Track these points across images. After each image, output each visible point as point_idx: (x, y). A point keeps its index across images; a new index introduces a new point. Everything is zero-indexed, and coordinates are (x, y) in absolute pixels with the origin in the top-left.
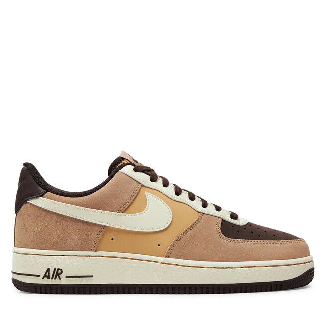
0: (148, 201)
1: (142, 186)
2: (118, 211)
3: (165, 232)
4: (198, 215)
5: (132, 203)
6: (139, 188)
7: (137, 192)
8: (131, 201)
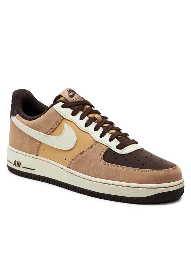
0: (64, 129)
1: (64, 118)
2: (46, 133)
3: (70, 152)
4: (94, 142)
5: (55, 129)
6: (61, 120)
7: (59, 122)
8: (54, 128)
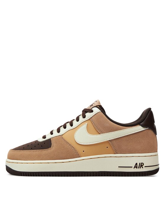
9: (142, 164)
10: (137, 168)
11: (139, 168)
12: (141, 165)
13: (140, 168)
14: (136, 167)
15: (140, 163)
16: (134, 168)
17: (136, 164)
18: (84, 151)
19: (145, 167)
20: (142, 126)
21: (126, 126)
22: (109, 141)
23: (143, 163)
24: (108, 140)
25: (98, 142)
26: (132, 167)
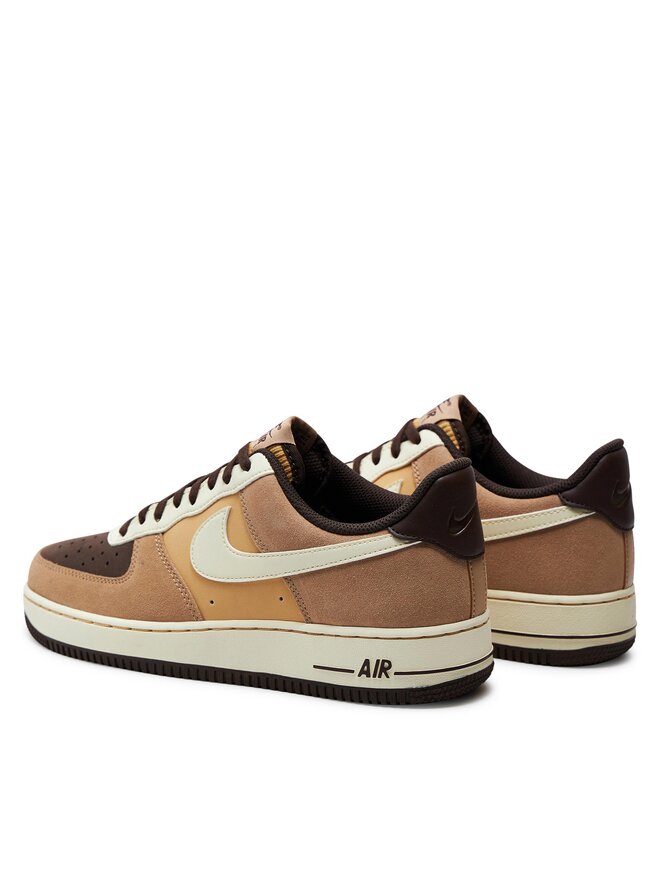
9: (386, 664)
10: (368, 676)
11: (374, 676)
12: (384, 668)
13: (380, 677)
14: (365, 671)
15: (378, 661)
16: (359, 675)
17: (367, 662)
18: (212, 602)
19: (396, 673)
20: (394, 536)
21: (343, 535)
22: (286, 578)
23: (389, 662)
24: (281, 576)
25: (253, 580)
26: (353, 672)
